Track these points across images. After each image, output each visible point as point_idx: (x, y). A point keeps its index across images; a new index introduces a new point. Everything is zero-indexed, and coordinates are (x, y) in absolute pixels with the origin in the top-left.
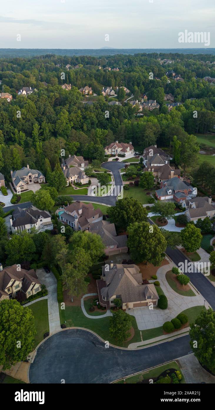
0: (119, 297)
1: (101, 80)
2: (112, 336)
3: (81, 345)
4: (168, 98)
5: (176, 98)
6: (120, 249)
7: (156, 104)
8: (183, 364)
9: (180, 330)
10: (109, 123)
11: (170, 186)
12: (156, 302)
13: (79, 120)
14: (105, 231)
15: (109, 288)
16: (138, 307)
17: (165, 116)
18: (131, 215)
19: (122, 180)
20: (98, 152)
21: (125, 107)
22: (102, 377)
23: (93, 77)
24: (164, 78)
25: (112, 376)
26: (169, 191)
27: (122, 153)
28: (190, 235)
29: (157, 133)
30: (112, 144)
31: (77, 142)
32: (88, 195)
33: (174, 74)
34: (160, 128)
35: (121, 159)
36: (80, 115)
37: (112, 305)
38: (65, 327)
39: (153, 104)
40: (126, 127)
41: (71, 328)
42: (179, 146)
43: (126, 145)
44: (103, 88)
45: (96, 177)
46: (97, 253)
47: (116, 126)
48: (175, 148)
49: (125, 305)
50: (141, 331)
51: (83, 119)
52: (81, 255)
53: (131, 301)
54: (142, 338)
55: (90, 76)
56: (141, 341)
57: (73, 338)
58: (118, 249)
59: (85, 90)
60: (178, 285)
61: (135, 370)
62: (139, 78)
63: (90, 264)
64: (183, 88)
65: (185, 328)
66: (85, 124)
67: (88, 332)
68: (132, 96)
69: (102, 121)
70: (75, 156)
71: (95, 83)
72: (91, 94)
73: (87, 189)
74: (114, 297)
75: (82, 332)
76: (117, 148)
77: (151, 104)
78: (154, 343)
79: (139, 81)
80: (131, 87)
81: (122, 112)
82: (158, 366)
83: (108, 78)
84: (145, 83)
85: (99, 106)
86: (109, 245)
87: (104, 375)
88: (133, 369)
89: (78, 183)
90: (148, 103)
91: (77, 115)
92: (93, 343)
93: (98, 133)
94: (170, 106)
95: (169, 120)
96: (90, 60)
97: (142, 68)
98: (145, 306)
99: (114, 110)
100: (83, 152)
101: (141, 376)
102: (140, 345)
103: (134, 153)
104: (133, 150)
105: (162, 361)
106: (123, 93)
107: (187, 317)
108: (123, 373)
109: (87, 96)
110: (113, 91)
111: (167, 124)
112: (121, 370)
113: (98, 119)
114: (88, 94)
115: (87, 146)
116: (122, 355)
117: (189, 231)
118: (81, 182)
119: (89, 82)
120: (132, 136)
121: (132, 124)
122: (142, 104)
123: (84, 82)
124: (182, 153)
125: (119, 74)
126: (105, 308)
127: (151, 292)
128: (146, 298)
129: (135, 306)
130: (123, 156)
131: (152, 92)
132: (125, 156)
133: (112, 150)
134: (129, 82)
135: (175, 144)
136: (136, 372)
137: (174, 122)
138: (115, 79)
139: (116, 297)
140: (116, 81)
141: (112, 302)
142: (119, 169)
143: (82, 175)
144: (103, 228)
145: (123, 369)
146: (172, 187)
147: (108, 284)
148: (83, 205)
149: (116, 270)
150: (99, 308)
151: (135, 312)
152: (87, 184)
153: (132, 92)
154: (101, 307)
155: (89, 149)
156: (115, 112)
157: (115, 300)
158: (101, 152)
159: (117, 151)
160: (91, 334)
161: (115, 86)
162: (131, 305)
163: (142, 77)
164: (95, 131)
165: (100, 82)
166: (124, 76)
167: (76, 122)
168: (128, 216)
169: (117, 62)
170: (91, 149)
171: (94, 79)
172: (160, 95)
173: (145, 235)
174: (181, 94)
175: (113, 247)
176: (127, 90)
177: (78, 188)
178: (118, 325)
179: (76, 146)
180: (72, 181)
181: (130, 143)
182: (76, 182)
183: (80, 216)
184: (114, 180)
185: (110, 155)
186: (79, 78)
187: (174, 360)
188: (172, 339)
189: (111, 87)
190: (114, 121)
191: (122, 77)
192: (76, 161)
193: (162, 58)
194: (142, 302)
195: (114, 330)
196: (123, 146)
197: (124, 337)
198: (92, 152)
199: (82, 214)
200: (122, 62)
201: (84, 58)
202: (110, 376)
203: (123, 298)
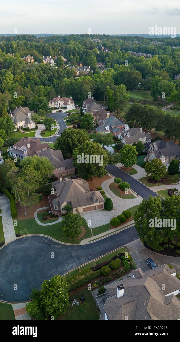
0: (69, 203)
1: (41, 51)
2: (65, 234)
3: (37, 248)
4: (100, 65)
5: (106, 65)
6: (68, 170)
7: (90, 69)
8: (130, 248)
9: (125, 223)
10: (51, 84)
11: (108, 123)
12: (102, 205)
13: (24, 81)
14: (53, 156)
15: (59, 198)
16: (88, 211)
17: (99, 75)
18: (75, 141)
19: (66, 125)
20: (43, 103)
21: (64, 70)
22: (58, 270)
23: (33, 48)
24: (95, 50)
25: (67, 267)
26: (107, 127)
27: (64, 106)
28: (127, 152)
29: (93, 88)
30: (55, 98)
31: (23, 96)
32: (36, 137)
33: (103, 48)
34: (95, 83)
35: (64, 111)
36: (24, 76)
37: (63, 212)
38: (20, 236)
39: (87, 70)
40: (66, 84)
41: (26, 236)
42: (112, 94)
43: (67, 99)
44: (44, 57)
45: (42, 123)
46: (47, 172)
47: (57, 86)
48: (109, 96)
49: (76, 210)
50: (91, 229)
51: (27, 80)
52: (30, 170)
53: (80, 206)
54: (92, 234)
55: (31, 47)
56: (92, 237)
57: (28, 243)
58: (66, 171)
59: (28, 58)
60: (120, 191)
61: (88, 259)
62: (75, 48)
63: (40, 179)
64: (112, 57)
65: (129, 221)
66: (29, 84)
67: (42, 237)
68: (69, 64)
69: (44, 82)
70: (21, 107)
71: (36, 53)
72: (33, 62)
73: (34, 132)
74: (65, 204)
75: (37, 238)
76: (59, 102)
77: (86, 70)
78: (103, 236)
79: (74, 51)
80: (68, 56)
81: (62, 74)
82: (109, 253)
83: (47, 49)
84: (80, 53)
85: (41, 70)
86: (58, 167)
87: (60, 267)
88: (86, 259)
89: (25, 128)
90: (84, 69)
91: (21, 77)
92: (48, 244)
93: (41, 89)
94: (102, 71)
95: (102, 78)
96: (31, 38)
97: (76, 42)
98: (93, 210)
99: (54, 73)
100: (29, 105)
101: (95, 263)
102: (91, 240)
103: (75, 106)
104: (74, 103)
105: (112, 249)
106: (61, 61)
107: (130, 212)
108: (78, 263)
109: (29, 64)
110: (52, 59)
111: (101, 81)
112: (75, 261)
113: (40, 80)
114: (30, 63)
115: (32, 99)
116: (75, 249)
117: (126, 149)
118: (29, 127)
119: (31, 52)
120: (72, 93)
121: (71, 82)
122: (79, 70)
123: (26, 52)
124: (115, 100)
125: (57, 45)
126: (57, 216)
127: (98, 196)
128: (94, 202)
129: (84, 210)
130: (66, 108)
131: (86, 60)
132: (67, 108)
133: (55, 103)
134: (66, 52)
135: (108, 93)
136: (90, 261)
137: (106, 80)
138: (53, 49)
139: (67, 204)
140: (54, 51)
141: (63, 209)
142: (63, 118)
143: (29, 121)
144: (51, 154)
145: (77, 261)
146: (109, 124)
147: (59, 195)
148: (31, 140)
149: (65, 182)
150: (52, 217)
151: (84, 215)
152: (34, 129)
153: (69, 60)
154: (54, 215)
155: (34, 102)
156: (55, 74)
157: (65, 206)
158: (45, 104)
159: (59, 105)
160: (46, 238)
161: (54, 56)
162: (81, 209)
163: (77, 48)
164: (39, 87)
165: (40, 53)
166: (61, 47)
167: (21, 82)
168: (72, 142)
169: (54, 40)
170: (36, 101)
171: (34, 50)
172: (93, 62)
173: (89, 151)
174: (110, 61)
175: (61, 169)
176: (64, 59)
177: (26, 132)
178: (70, 224)
179: (21, 99)
180: (20, 126)
181: (70, 97)
182: (23, 127)
183: (29, 150)
184: (58, 125)
185: (54, 108)
186: (21, 49)
187: (122, 247)
188: (119, 231)
189: (51, 56)
190: (55, 82)
191: (60, 48)
192: (23, 112)
193: (92, 38)
194: (91, 206)
195: (66, 229)
196: (65, 100)
197: (76, 233)
198: (37, 105)
199: (31, 148)
200: (58, 40)
201: (24, 36)
202: (65, 268)
203: (73, 203)
